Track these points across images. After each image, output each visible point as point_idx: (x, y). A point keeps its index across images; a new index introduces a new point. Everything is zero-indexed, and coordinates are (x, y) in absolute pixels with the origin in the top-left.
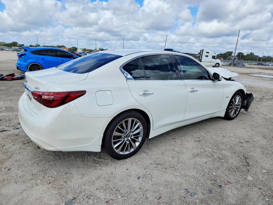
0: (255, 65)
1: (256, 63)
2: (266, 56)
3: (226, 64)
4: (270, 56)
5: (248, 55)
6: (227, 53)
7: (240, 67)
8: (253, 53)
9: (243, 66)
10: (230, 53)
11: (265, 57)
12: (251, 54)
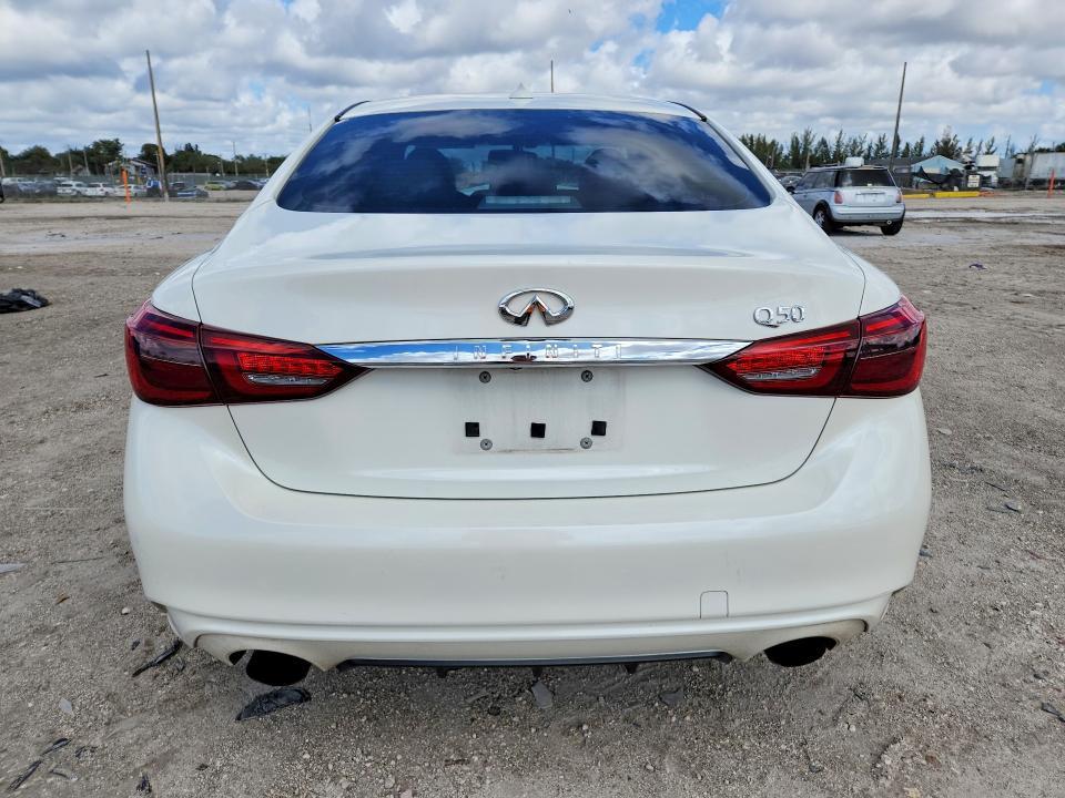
0: (229, 189)
1: (231, 184)
2: (246, 155)
3: (133, 189)
4: (257, 155)
5: (179, 153)
6: (97, 145)
7: (193, 200)
8: (193, 145)
9: (202, 196)
10: (113, 148)
11: (243, 159)
12: (189, 147)
